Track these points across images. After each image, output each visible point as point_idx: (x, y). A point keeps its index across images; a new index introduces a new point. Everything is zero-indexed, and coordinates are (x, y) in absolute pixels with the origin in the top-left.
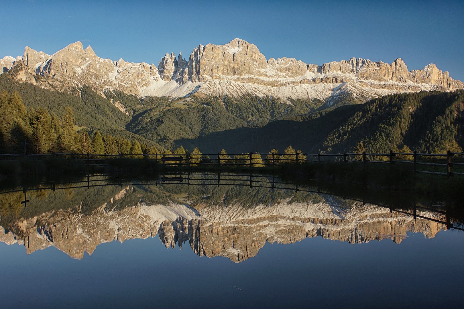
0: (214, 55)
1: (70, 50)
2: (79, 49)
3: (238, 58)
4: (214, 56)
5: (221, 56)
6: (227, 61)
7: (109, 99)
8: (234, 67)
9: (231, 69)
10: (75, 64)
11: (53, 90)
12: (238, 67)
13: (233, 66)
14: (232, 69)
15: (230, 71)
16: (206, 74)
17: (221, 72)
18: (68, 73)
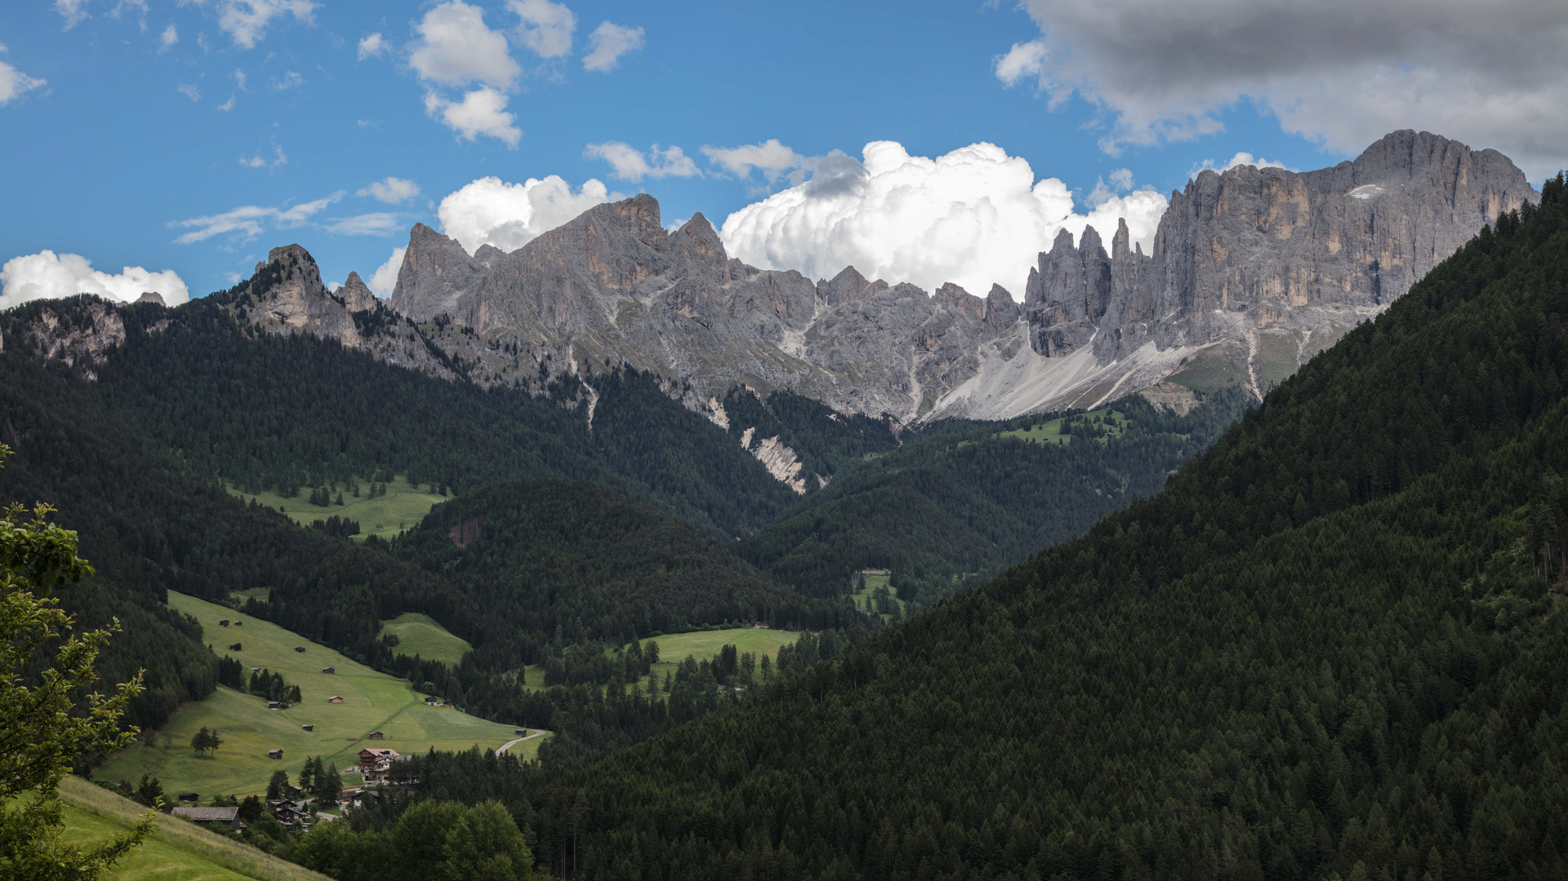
0: (1269, 215)
1: (591, 228)
2: (644, 224)
3: (1395, 220)
4: (1271, 219)
5: (1308, 217)
6: (1337, 239)
7: (736, 429)
8: (1375, 266)
9: (1360, 274)
10: (610, 286)
11: (446, 374)
12: (1396, 262)
13: (1370, 259)
14: (1365, 273)
15: (1354, 287)
16: (1225, 305)
17: (1303, 291)
18: (559, 320)
